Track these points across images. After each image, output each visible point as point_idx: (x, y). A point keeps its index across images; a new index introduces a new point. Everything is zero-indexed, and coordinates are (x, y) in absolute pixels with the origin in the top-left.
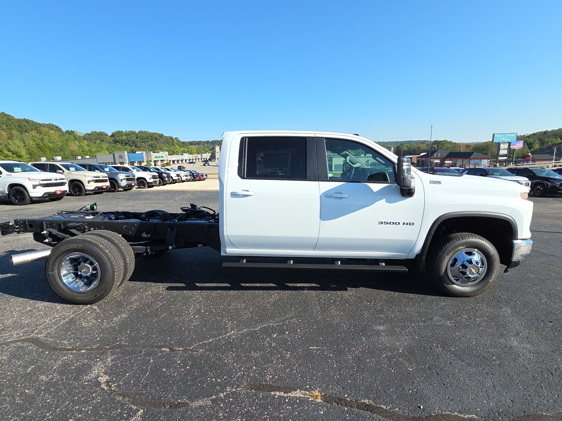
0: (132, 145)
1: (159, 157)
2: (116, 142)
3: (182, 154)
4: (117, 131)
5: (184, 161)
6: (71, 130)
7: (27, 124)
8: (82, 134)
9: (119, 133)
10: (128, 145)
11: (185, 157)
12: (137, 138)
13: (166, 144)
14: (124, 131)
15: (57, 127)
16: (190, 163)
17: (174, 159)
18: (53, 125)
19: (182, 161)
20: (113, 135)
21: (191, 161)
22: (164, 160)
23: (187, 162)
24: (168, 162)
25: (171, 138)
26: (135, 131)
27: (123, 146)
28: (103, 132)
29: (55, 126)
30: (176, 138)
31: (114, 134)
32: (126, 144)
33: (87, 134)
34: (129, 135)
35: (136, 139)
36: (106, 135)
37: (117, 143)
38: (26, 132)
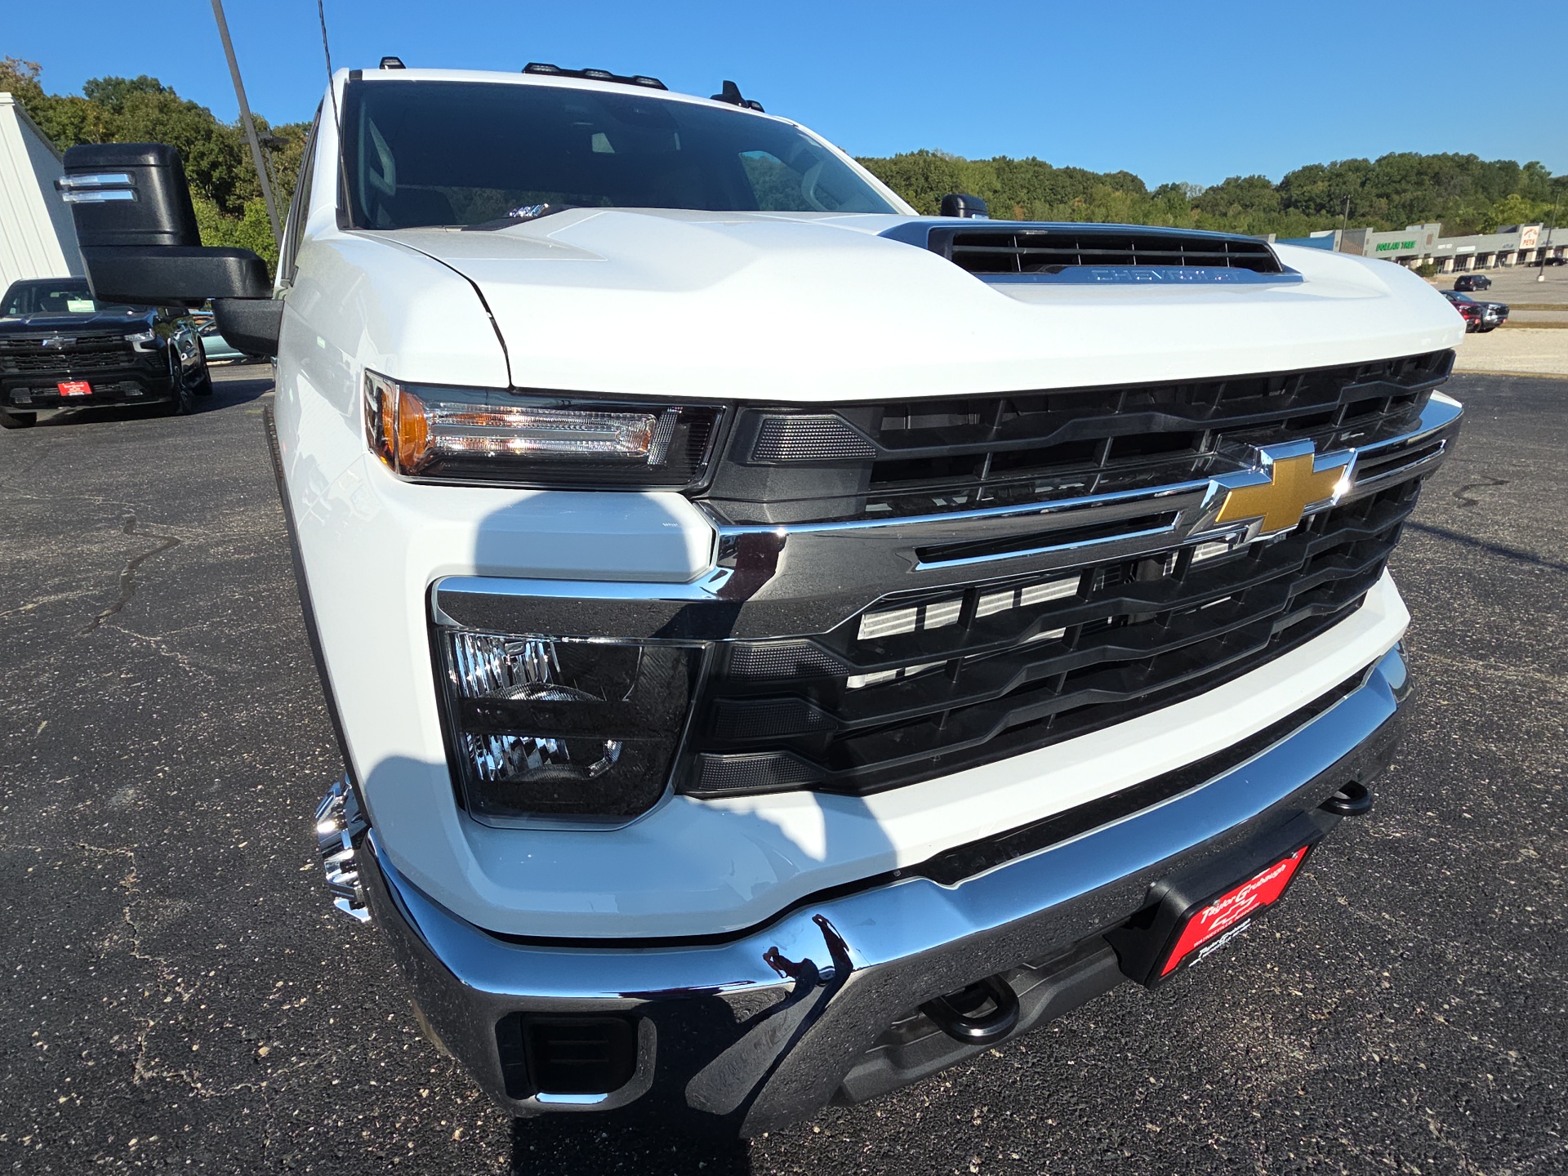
0: (1338, 209)
1: (1396, 246)
2: (1287, 204)
3: (1514, 230)
4: (1305, 169)
5: (1513, 259)
6: (1174, 184)
7: (1068, 182)
8: (1200, 190)
9: (1310, 173)
10: (1324, 212)
11: (1524, 238)
12: (1363, 184)
13: (1476, 192)
14: (1326, 164)
15: (1134, 179)
16: (1537, 264)
17: (1462, 250)
18: (1125, 175)
19: (1502, 255)
20: (1287, 183)
21: (1550, 254)
22: (1414, 258)
23: (1527, 260)
24: (1431, 261)
25: (1508, 168)
26: (1365, 161)
27: (1308, 215)
28: (1259, 177)
29: (1131, 175)
30: (1530, 167)
31: (1293, 179)
32: (1320, 207)
33: (1212, 188)
34: (1339, 175)
35: (1360, 189)
36: (1266, 184)
37: (1289, 207)
38: (1062, 202)
